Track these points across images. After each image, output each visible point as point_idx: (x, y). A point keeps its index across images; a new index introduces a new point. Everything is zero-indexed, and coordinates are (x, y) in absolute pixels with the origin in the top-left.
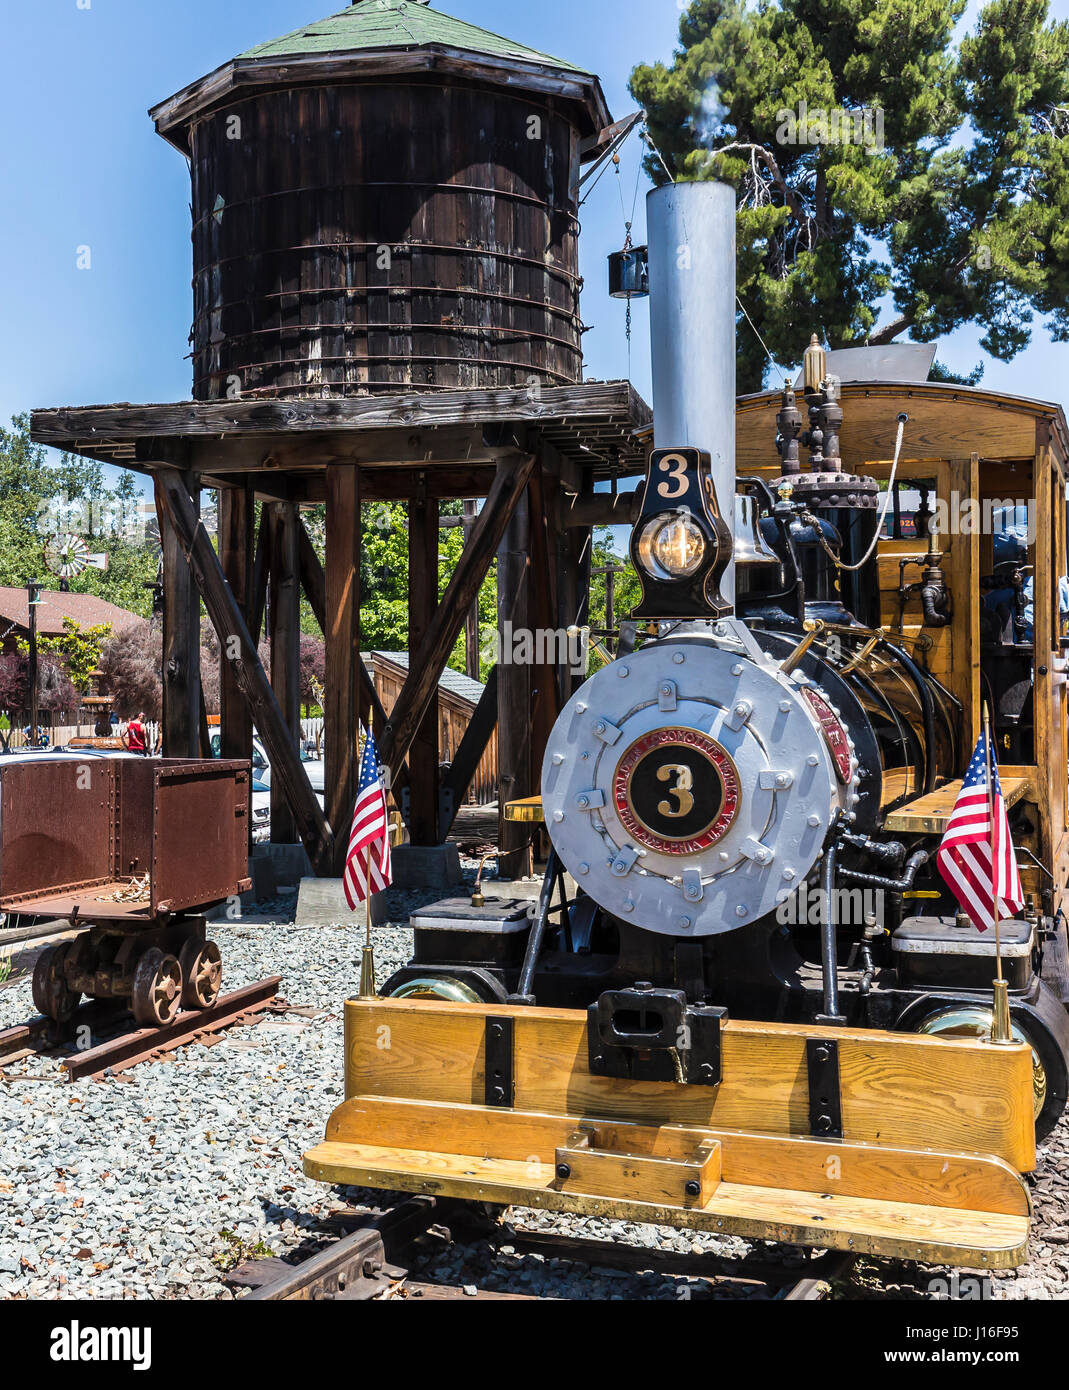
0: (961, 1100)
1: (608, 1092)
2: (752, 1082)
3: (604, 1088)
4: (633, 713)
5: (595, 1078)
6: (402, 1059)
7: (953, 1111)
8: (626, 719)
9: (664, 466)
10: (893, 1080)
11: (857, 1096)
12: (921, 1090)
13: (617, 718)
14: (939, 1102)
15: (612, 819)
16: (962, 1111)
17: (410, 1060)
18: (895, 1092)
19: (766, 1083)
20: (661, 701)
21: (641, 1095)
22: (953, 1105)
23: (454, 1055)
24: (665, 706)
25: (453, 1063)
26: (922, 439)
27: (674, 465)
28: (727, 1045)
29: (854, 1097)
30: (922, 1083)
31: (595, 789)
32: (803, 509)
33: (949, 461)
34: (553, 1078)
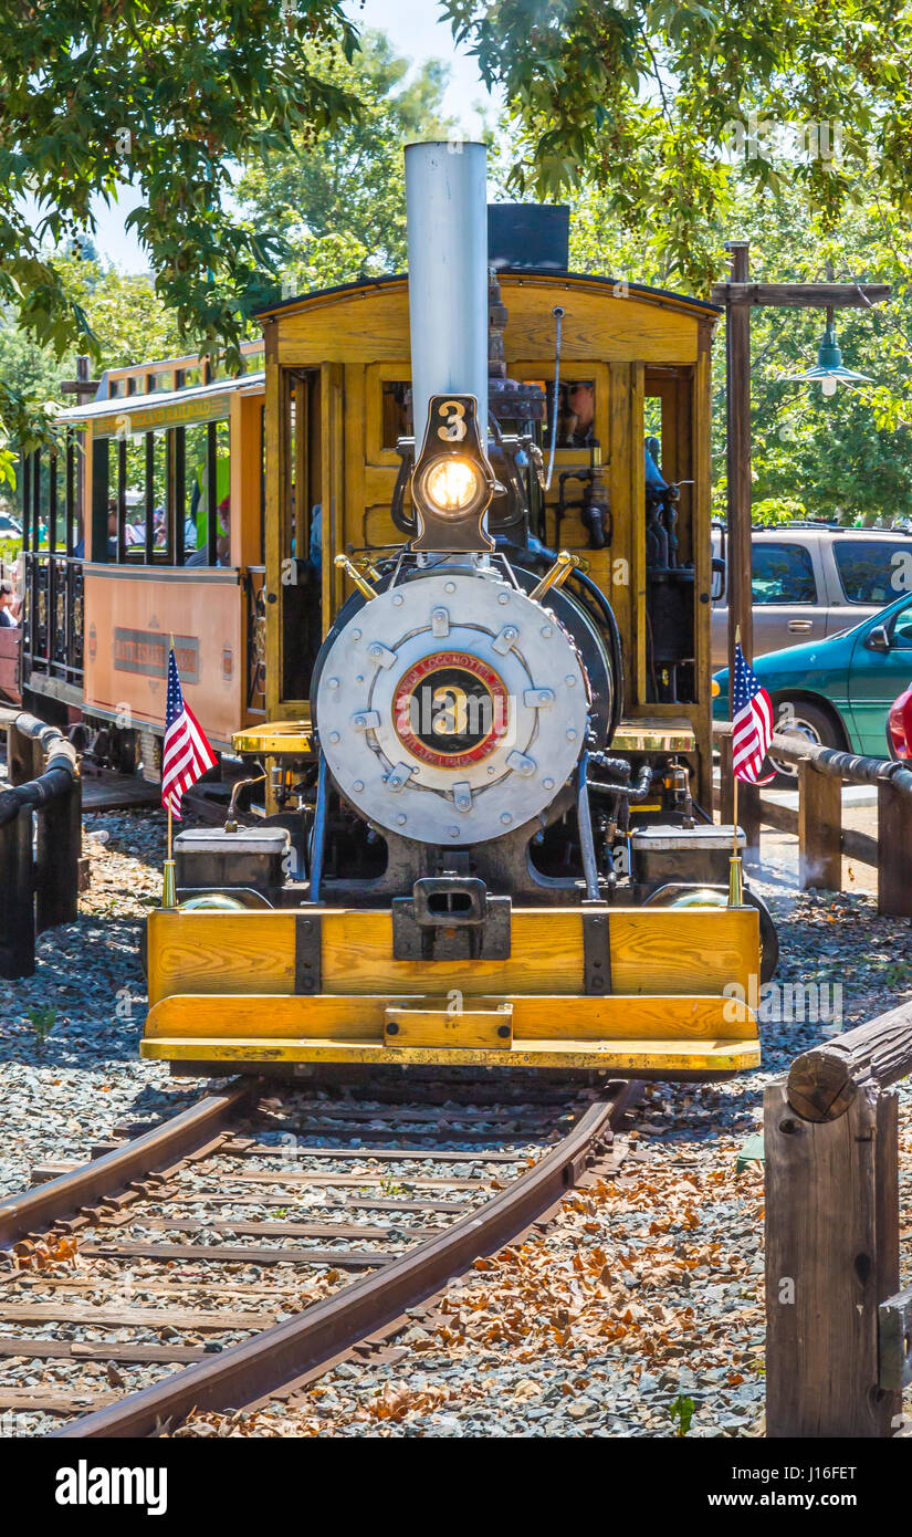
0: (705, 955)
1: (408, 975)
2: (536, 955)
3: (403, 971)
4: (407, 638)
5: (396, 963)
6: (210, 961)
7: (699, 964)
8: (400, 644)
9: (443, 411)
10: (650, 944)
11: (626, 960)
12: (674, 950)
13: (391, 643)
14: (689, 958)
15: (386, 738)
16: (707, 964)
17: (219, 961)
18: (653, 953)
19: (548, 955)
20: (434, 627)
21: (438, 975)
22: (699, 959)
23: (264, 954)
24: (438, 632)
25: (262, 961)
26: (580, 337)
27: (453, 411)
28: (515, 927)
29: (620, 961)
30: (674, 944)
31: (370, 710)
32: (529, 440)
33: (608, 363)
34: (357, 967)
